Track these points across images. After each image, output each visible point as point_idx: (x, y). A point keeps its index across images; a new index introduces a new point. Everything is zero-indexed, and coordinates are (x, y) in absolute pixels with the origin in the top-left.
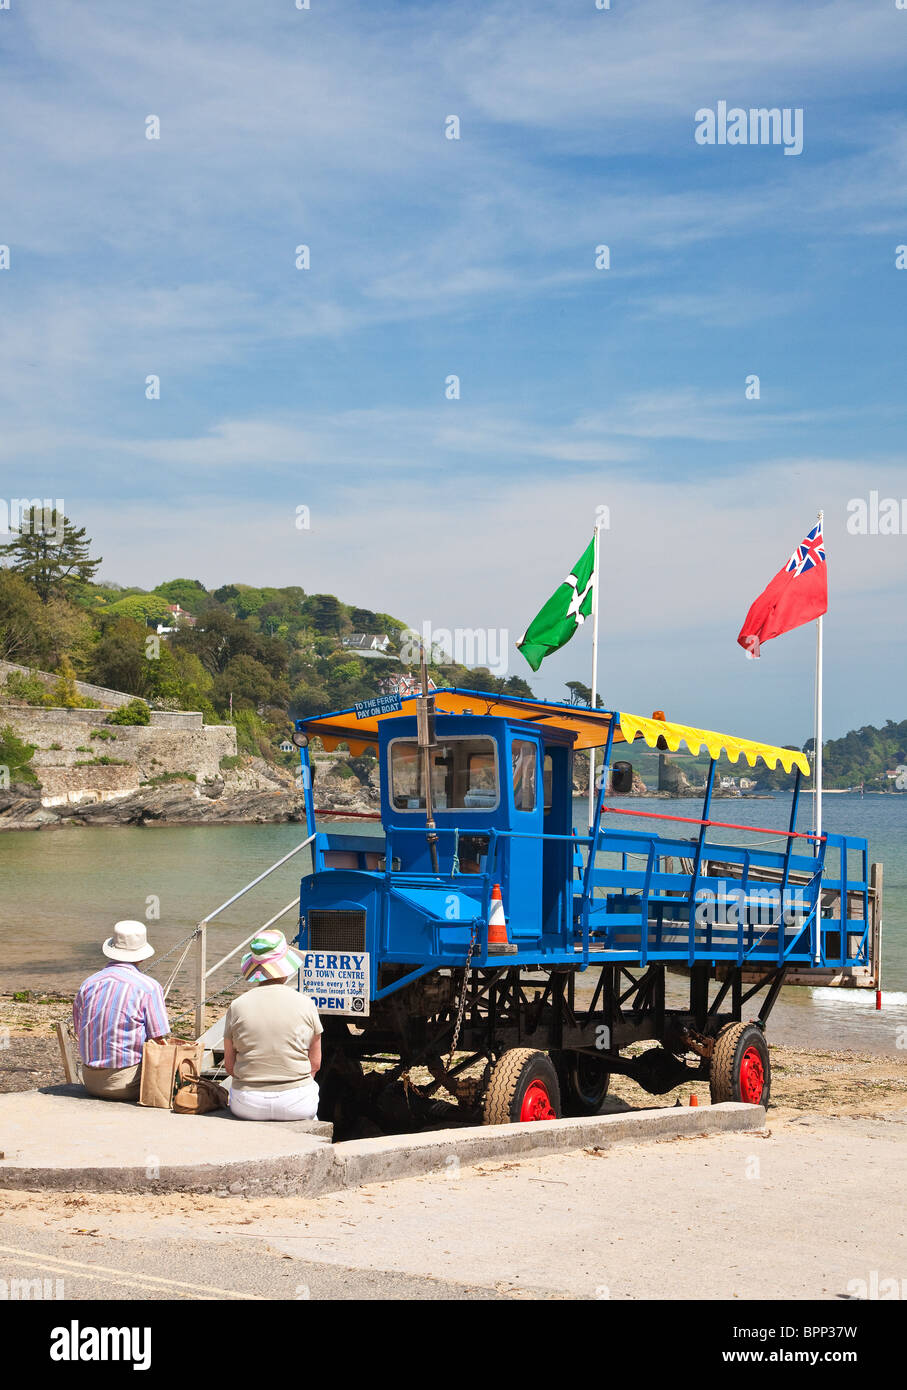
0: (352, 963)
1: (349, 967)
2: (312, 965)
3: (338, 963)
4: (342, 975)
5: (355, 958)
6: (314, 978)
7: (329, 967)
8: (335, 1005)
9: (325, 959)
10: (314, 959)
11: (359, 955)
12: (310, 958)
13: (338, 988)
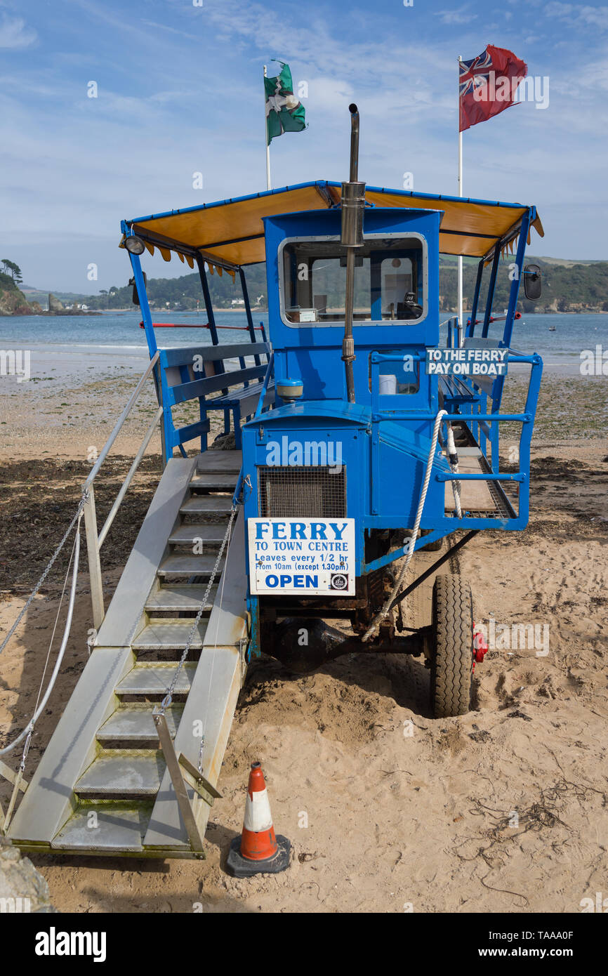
0: (330, 533)
1: (323, 537)
2: (268, 536)
3: (308, 532)
4: (313, 546)
5: (334, 526)
6: (271, 551)
7: (293, 537)
8: (304, 583)
9: (288, 530)
10: (271, 528)
11: (339, 522)
12: (264, 527)
13: (309, 563)
